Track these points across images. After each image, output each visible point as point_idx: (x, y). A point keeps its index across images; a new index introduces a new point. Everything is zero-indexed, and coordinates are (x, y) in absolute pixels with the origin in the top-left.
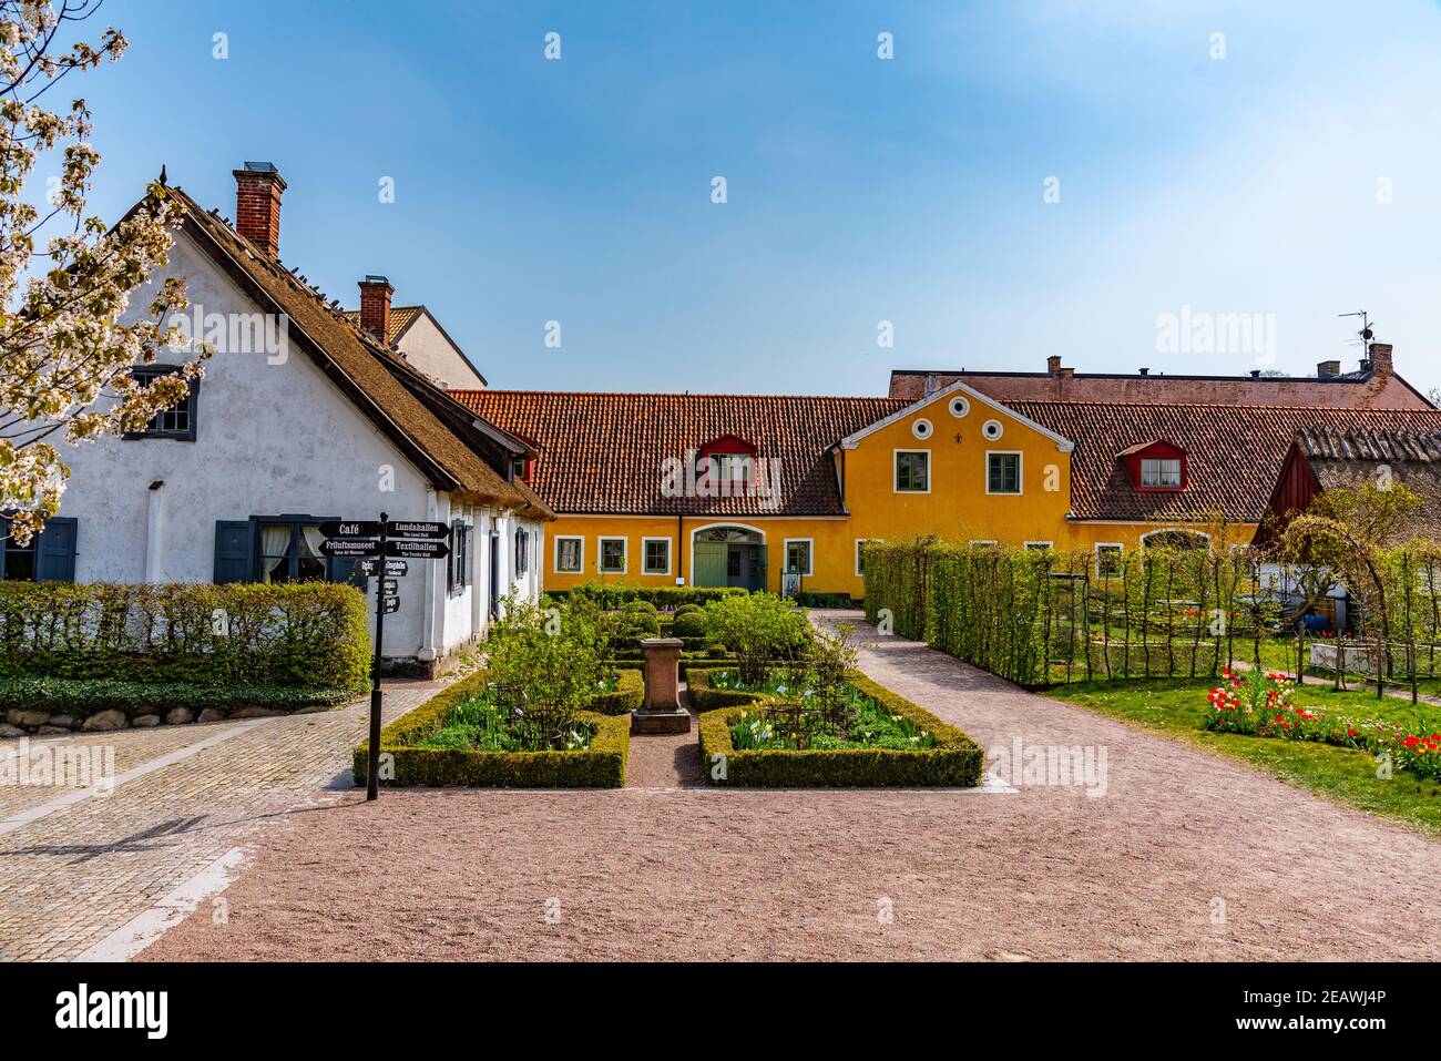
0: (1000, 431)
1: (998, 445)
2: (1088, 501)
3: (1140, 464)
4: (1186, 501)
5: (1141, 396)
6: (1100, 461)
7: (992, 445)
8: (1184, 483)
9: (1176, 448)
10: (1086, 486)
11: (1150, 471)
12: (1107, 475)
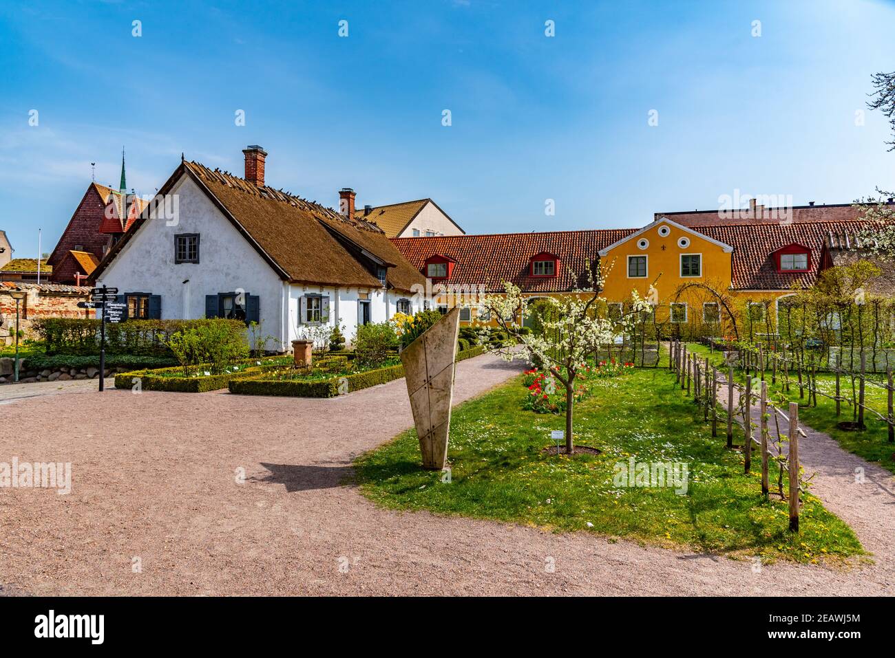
0: (688, 243)
1: (687, 250)
2: (744, 279)
3: (780, 258)
4: (809, 278)
5: (809, 218)
6: (758, 257)
7: (683, 251)
8: (809, 268)
9: (805, 248)
10: (745, 271)
11: (787, 262)
12: (760, 265)
